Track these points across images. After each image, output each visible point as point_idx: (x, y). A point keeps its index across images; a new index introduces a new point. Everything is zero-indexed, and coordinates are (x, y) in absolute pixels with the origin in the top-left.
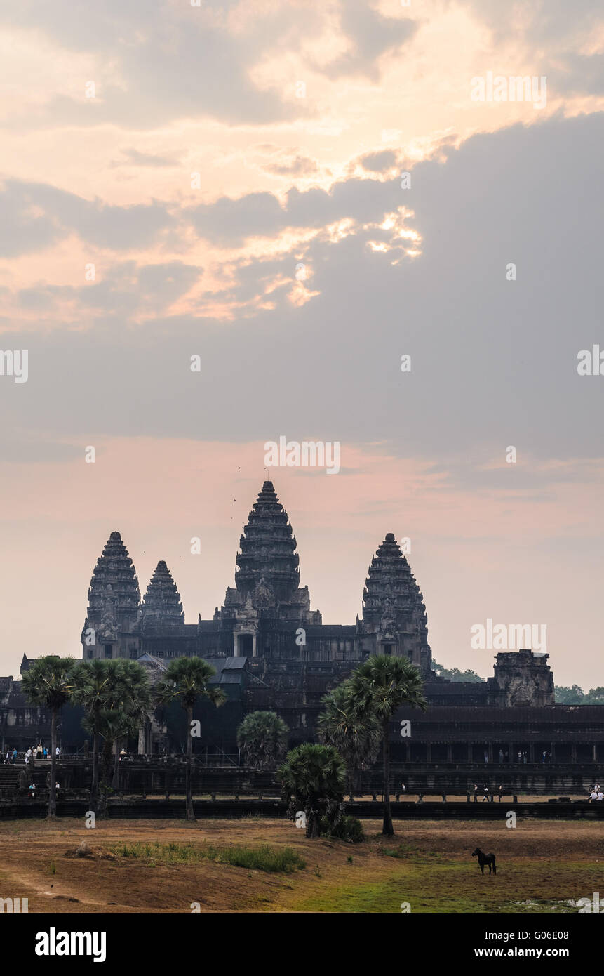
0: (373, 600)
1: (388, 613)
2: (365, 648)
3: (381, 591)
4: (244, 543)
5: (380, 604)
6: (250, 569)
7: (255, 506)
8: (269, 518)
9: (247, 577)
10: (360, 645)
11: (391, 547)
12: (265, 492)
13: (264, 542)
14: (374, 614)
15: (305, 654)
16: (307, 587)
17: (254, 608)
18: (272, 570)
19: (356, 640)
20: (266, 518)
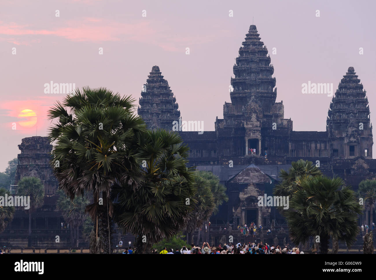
0: (341, 114)
1: (352, 123)
2: (335, 147)
3: (347, 108)
4: (236, 70)
5: (346, 117)
6: (243, 89)
7: (244, 43)
8: (255, 52)
9: (241, 95)
10: (332, 145)
11: (352, 77)
12: (252, 33)
13: (253, 70)
14: (342, 124)
15: (292, 152)
16: (282, 101)
17: (258, 120)
18: (260, 90)
19: (328, 142)
20: (253, 53)
